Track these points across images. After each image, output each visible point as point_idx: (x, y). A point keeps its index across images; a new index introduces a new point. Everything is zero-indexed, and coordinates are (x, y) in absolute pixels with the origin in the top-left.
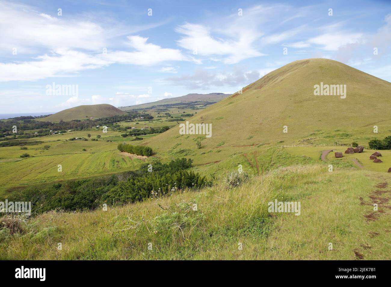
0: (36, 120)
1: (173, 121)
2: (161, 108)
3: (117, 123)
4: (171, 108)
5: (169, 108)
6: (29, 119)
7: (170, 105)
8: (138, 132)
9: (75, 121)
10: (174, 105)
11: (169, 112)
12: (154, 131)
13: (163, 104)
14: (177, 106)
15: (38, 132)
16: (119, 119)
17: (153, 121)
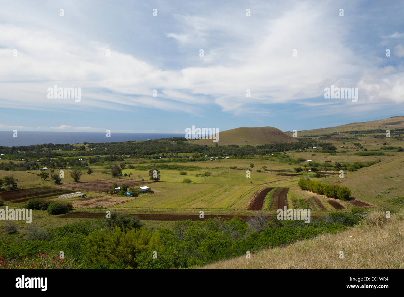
0: (189, 142)
1: (368, 155)
2: (346, 135)
3: (285, 152)
4: (362, 136)
5: (360, 136)
6: (182, 141)
7: (360, 132)
8: (317, 166)
9: (232, 146)
10: (367, 132)
11: (360, 142)
12: (341, 167)
13: (350, 130)
14: (372, 135)
15: (193, 157)
16: (287, 148)
17: (336, 153)
